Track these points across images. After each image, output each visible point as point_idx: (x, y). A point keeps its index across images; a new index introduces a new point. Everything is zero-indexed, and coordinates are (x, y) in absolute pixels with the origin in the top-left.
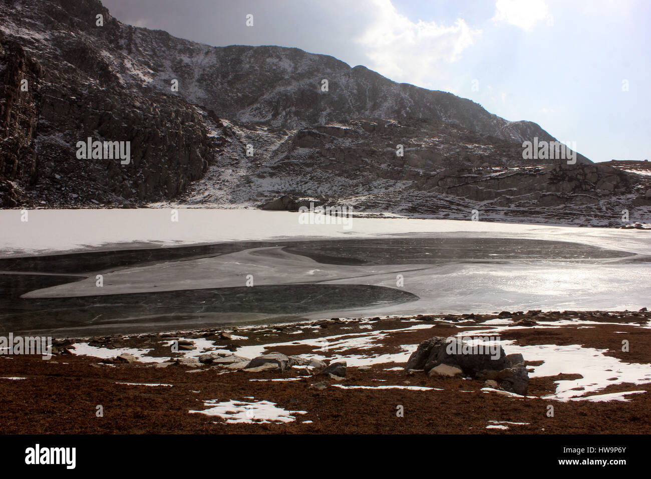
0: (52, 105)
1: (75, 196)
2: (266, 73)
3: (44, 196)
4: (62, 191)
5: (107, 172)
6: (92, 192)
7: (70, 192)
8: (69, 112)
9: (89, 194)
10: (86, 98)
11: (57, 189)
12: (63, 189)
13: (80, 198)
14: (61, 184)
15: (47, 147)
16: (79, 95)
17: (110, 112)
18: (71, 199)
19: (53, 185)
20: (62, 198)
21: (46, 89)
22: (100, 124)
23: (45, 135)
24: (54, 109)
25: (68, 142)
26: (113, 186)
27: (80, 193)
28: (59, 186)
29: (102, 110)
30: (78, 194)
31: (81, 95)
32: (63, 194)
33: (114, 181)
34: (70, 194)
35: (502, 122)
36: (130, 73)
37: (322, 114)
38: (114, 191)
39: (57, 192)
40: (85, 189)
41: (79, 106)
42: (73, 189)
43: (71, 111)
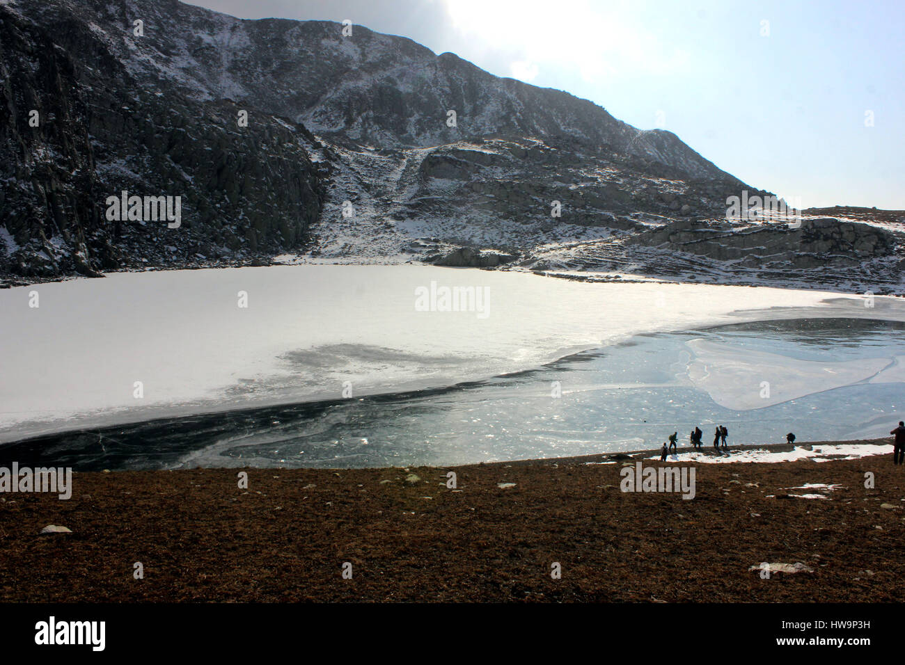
0: (101, 119)
1: (173, 249)
2: (325, 61)
3: (136, 250)
4: (154, 242)
5: (197, 213)
6: (192, 243)
7: (164, 244)
8: (124, 128)
9: (189, 247)
10: (141, 109)
11: (148, 240)
12: (155, 239)
13: (180, 251)
14: (149, 233)
15: (115, 181)
16: (131, 104)
17: (182, 129)
18: (169, 253)
19: (140, 234)
20: (158, 253)
21: (88, 96)
22: (170, 146)
23: (104, 163)
24: (104, 124)
25: (137, 173)
26: (212, 233)
27: (177, 244)
28: (148, 236)
29: (169, 125)
30: (176, 246)
31: (134, 103)
32: (157, 247)
33: (212, 226)
34: (166, 246)
35: (631, 131)
36: (138, 59)
37: (409, 120)
38: (214, 240)
39: (149, 245)
40: (182, 239)
41: (136, 120)
42: (167, 240)
43: (126, 127)
